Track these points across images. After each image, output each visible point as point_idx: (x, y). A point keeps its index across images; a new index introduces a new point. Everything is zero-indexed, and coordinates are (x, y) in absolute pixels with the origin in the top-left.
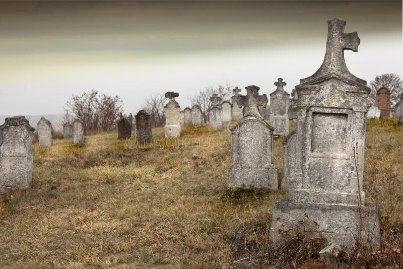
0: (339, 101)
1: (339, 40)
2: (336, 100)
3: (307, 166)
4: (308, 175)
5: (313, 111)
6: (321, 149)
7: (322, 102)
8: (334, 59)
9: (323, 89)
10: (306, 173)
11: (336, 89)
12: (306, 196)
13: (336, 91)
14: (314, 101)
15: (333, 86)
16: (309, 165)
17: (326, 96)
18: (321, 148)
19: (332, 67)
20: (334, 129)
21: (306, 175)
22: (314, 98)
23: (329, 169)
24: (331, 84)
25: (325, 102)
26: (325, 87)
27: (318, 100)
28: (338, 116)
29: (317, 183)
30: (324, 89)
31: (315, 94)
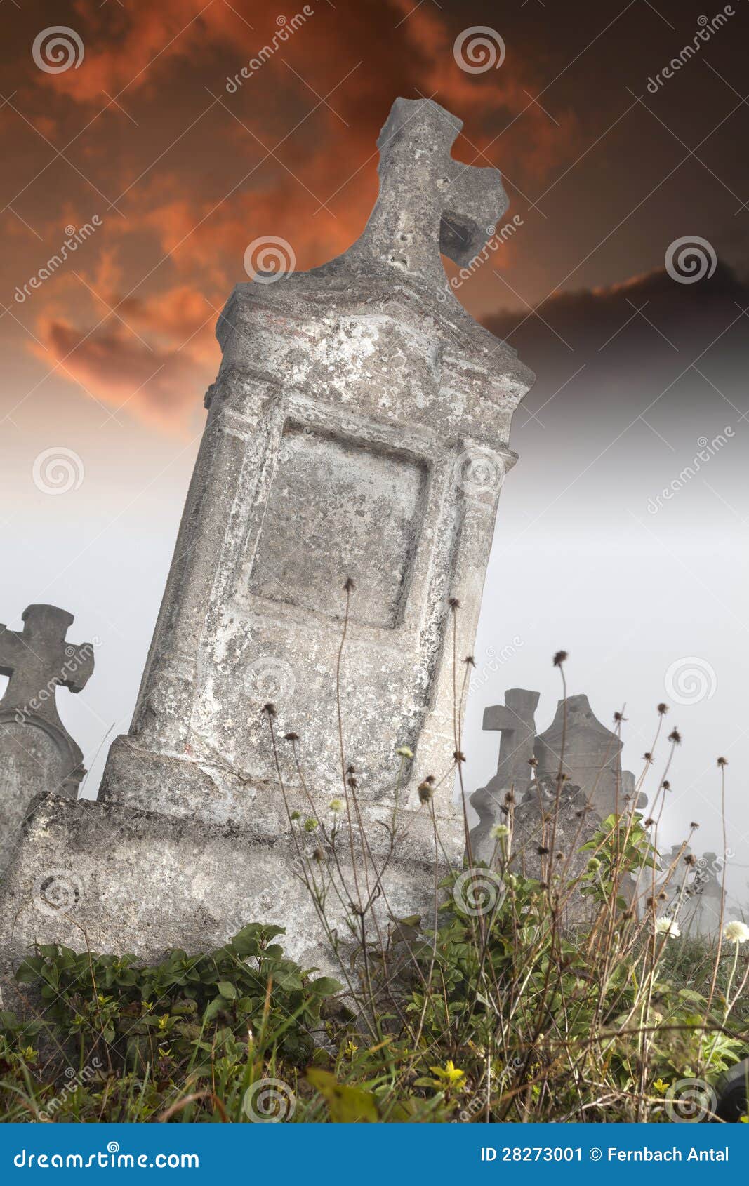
0: (406, 394)
1: (435, 176)
2: (396, 390)
3: (221, 652)
4: (217, 693)
5: (292, 412)
6: (292, 591)
7: (338, 384)
8: (409, 236)
9: (348, 334)
10: (210, 683)
11: (403, 346)
12: (194, 788)
13: (400, 353)
14: (306, 368)
15: (389, 332)
16: (231, 647)
17: (359, 363)
18: (291, 582)
19: (397, 264)
20: (360, 513)
21: (209, 694)
22: (304, 355)
23: (319, 680)
24: (384, 319)
25: (348, 385)
26: (360, 328)
27: (320, 372)
28: (387, 464)
29: (254, 740)
30: (354, 333)
31: (314, 341)
